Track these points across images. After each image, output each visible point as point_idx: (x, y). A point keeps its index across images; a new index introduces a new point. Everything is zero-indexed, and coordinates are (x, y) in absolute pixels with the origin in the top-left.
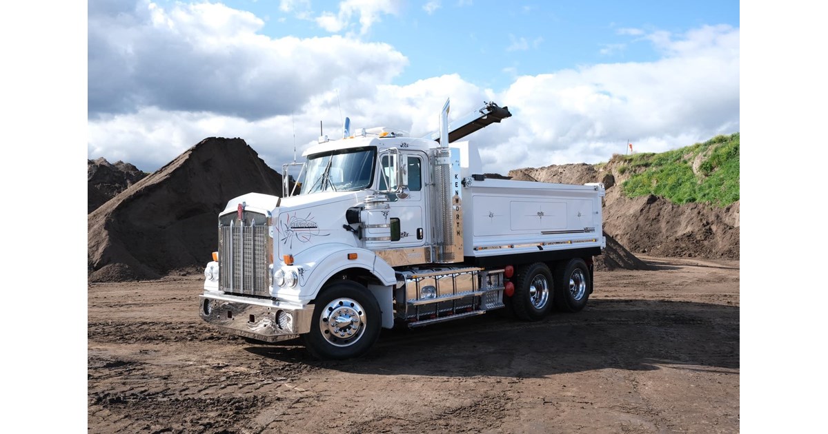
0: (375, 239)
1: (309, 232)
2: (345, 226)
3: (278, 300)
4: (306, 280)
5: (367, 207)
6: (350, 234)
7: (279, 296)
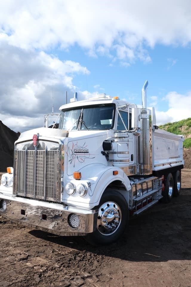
0: (121, 161)
1: (84, 155)
2: (102, 152)
3: (67, 205)
4: (93, 191)
5: (116, 140)
6: (104, 157)
7: (68, 202)
